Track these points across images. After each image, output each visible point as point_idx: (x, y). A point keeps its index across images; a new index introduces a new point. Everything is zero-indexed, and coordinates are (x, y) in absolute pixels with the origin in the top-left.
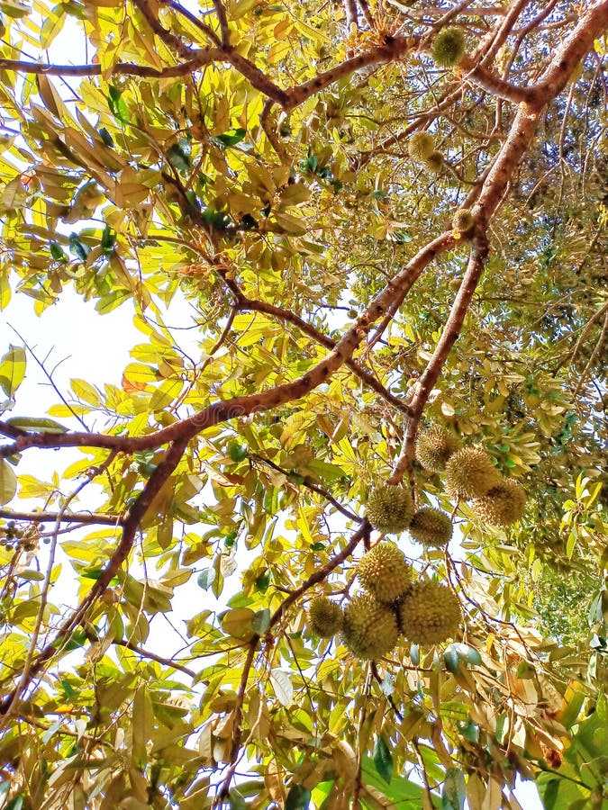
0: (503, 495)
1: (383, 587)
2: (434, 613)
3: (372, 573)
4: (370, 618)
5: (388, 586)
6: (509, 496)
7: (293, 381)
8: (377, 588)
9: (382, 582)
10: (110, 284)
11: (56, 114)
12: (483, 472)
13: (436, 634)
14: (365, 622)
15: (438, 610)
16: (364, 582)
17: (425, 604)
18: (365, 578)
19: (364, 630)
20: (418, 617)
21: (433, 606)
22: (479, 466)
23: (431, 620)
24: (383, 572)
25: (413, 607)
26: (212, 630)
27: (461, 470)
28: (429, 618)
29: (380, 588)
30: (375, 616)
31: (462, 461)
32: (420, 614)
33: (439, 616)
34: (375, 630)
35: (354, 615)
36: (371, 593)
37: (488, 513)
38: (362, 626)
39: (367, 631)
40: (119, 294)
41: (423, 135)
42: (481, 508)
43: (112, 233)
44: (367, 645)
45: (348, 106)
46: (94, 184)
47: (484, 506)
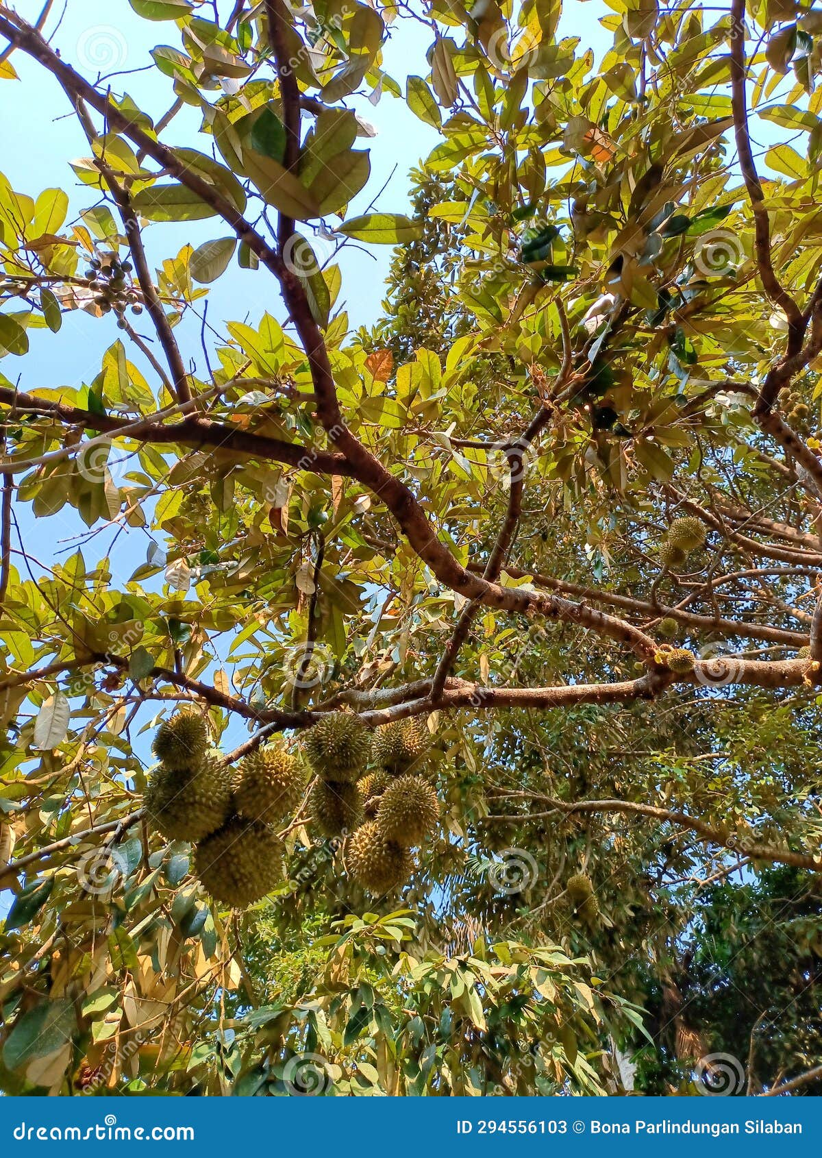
0: (396, 861)
1: (258, 797)
2: (250, 874)
3: (270, 775)
4: (209, 798)
5: (263, 802)
6: (399, 868)
7: (458, 565)
8: (251, 792)
9: (265, 794)
10: (500, 293)
11: (679, 154)
12: (419, 828)
13: (223, 887)
14: (202, 795)
15: (256, 876)
16: (251, 769)
17: (256, 857)
18: (258, 769)
19: (191, 800)
20: (236, 856)
21: (258, 867)
22: (425, 820)
23: (242, 875)
24: (277, 788)
25: (245, 843)
26: (80, 590)
27: (410, 800)
28: (242, 871)
29: (254, 796)
30: (214, 803)
31: (421, 796)
32: (241, 856)
33: (249, 881)
34: (198, 813)
35: (201, 775)
36: (242, 784)
37: (366, 853)
38: (195, 794)
39: (192, 804)
40: (494, 310)
41: (701, 531)
42: (367, 841)
43: (569, 277)
44: (173, 813)
45: (710, 433)
46: (616, 228)
47: (373, 844)
